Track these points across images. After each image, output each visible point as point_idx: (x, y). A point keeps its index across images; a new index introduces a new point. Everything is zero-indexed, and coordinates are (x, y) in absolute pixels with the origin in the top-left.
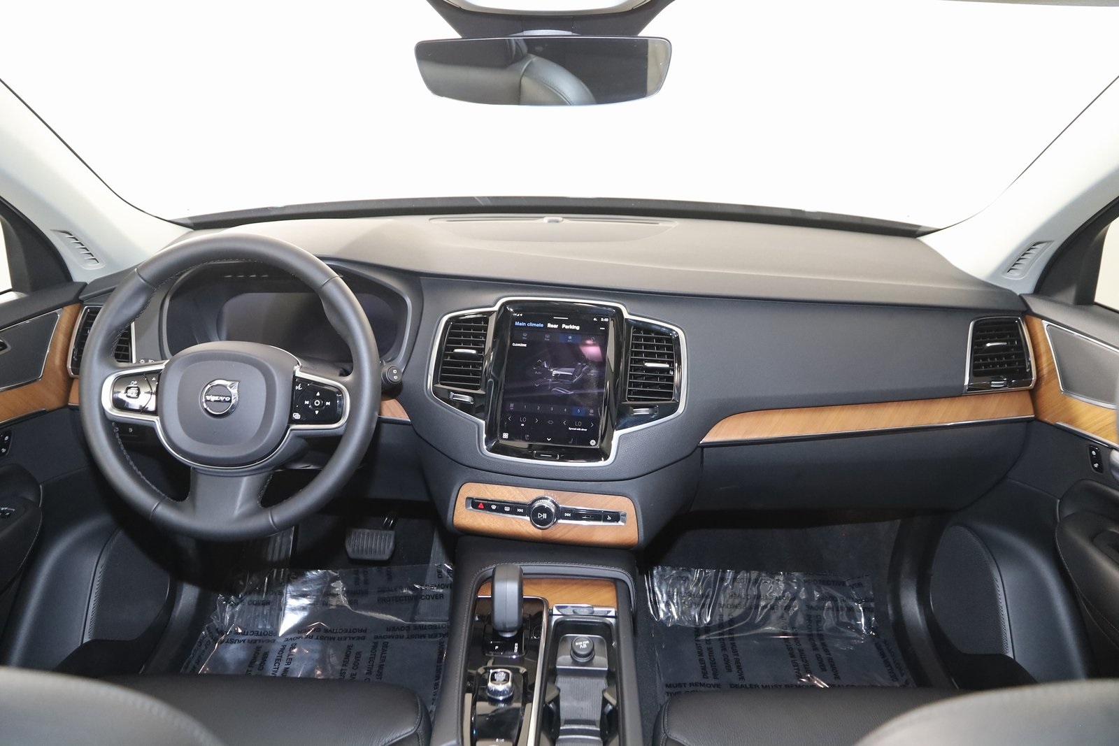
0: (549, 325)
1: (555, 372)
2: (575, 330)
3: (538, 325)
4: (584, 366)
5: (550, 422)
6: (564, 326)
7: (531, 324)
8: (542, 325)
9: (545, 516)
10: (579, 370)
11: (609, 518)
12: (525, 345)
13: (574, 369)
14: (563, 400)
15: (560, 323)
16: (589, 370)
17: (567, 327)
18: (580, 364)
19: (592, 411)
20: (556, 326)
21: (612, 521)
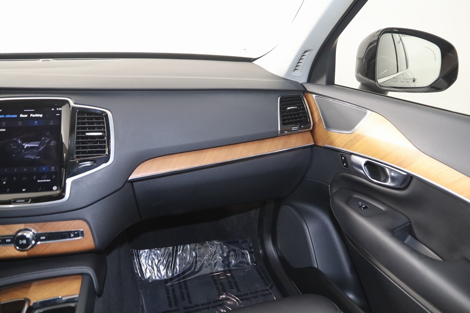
0: (21, 116)
1: (26, 146)
2: (39, 117)
3: (13, 116)
4: (46, 140)
5: (25, 178)
6: (31, 115)
7: (8, 116)
8: (16, 116)
9: (25, 242)
10: (43, 142)
11: (72, 235)
12: (4, 130)
13: (39, 142)
14: (33, 163)
15: (29, 113)
16: (50, 142)
17: (34, 116)
18: (43, 138)
19: (53, 168)
20: (26, 116)
21: (74, 237)
